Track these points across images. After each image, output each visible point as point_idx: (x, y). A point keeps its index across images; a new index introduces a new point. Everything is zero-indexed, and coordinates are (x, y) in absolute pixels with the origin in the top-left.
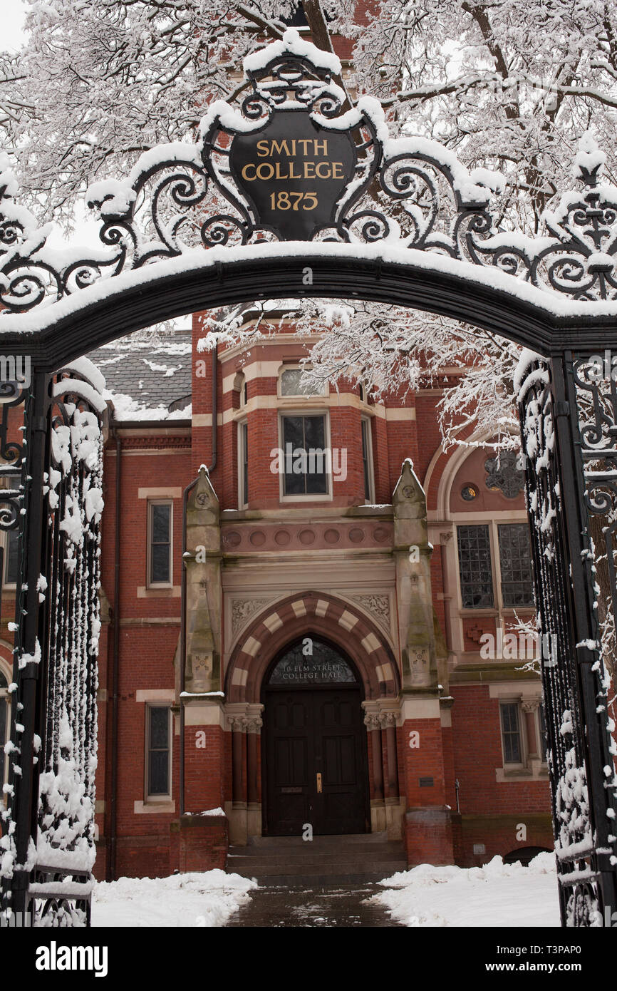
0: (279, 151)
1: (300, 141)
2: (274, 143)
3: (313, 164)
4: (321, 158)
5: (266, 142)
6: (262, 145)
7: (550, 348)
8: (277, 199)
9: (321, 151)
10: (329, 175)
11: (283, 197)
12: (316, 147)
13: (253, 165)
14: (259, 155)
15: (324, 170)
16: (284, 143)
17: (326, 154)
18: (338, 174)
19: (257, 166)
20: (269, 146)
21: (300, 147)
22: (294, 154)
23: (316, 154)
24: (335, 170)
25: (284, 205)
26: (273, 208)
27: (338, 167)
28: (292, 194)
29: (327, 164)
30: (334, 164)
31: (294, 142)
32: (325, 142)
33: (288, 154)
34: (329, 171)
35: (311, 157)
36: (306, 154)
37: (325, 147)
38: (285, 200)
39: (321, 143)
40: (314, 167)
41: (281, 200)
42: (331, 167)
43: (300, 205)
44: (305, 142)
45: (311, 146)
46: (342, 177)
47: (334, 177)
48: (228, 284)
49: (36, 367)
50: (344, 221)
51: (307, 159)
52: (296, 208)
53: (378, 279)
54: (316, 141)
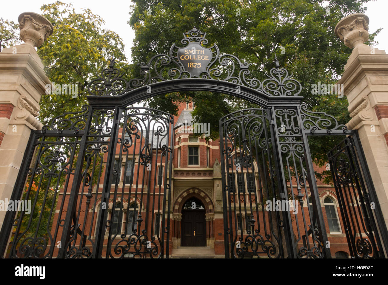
0: (191, 53)
2: (190, 50)
4: (202, 54)
6: (186, 51)
7: (267, 105)
8: (190, 65)
9: (202, 53)
11: (192, 64)
12: (201, 52)
13: (183, 56)
14: (185, 53)
15: (203, 58)
17: (204, 54)
18: (207, 59)
20: (188, 51)
23: (201, 53)
24: (206, 58)
25: (192, 66)
26: (189, 67)
28: (194, 63)
30: (206, 56)
32: (204, 51)
35: (200, 54)
36: (198, 53)
37: (204, 52)
38: (192, 65)
39: (202, 51)
40: (200, 57)
42: (205, 57)
43: (196, 66)
44: (198, 51)
45: (200, 52)
47: (206, 59)
48: (175, 86)
49: (118, 106)
50: (208, 71)
51: (198, 55)
52: (195, 67)
53: (218, 86)
54: (201, 51)
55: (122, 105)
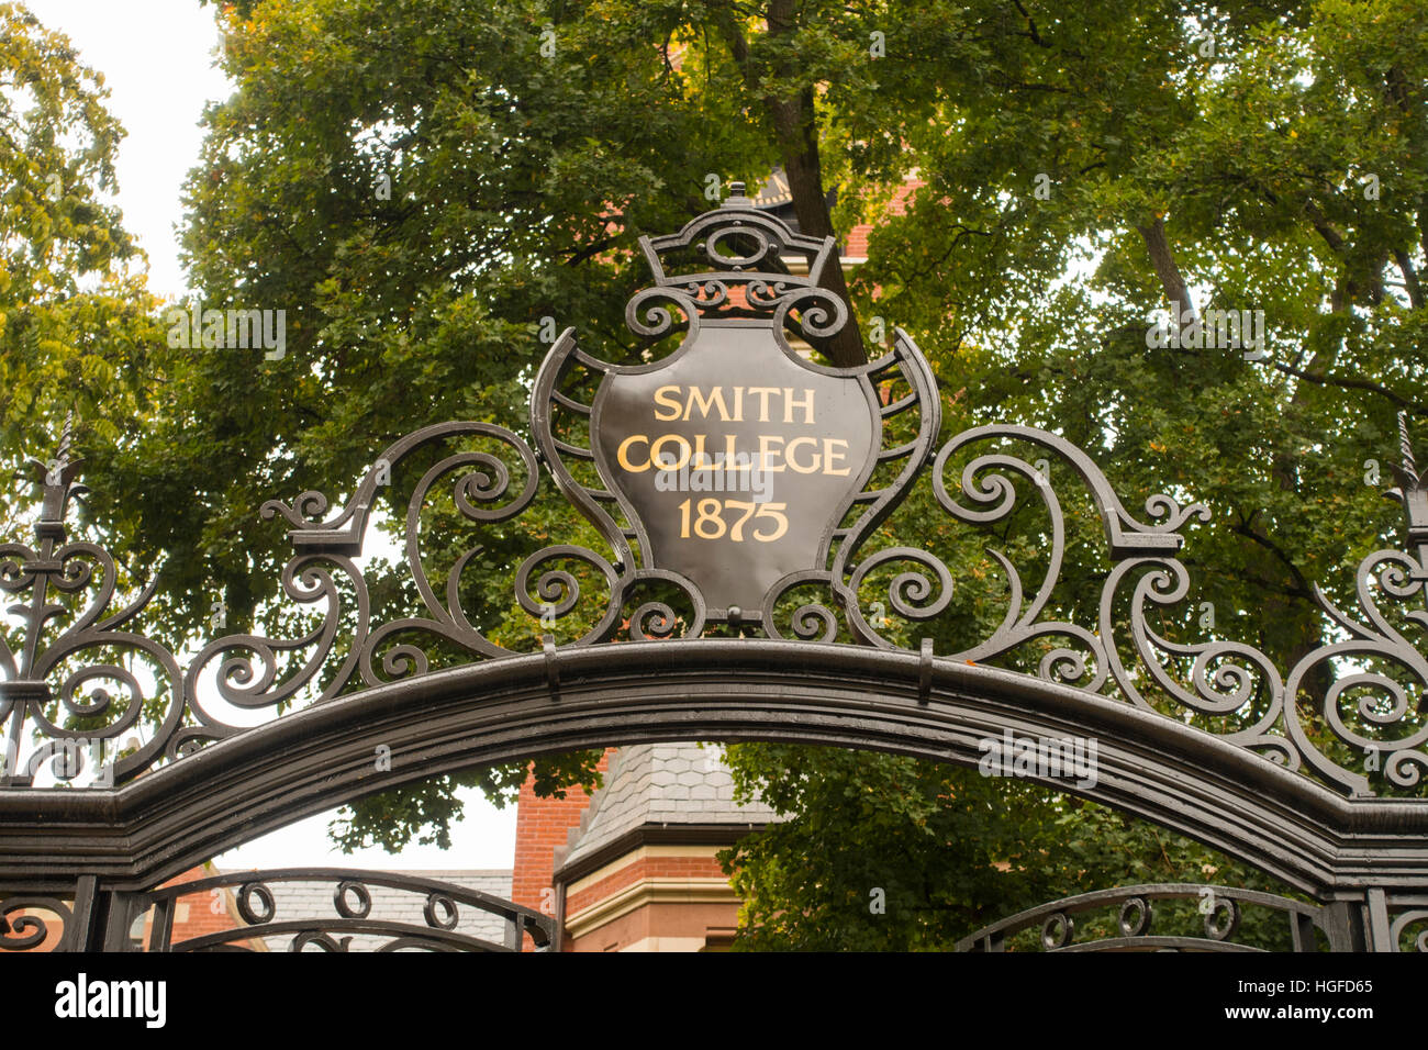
0: (705, 409)
1: (752, 390)
2: (695, 392)
3: (780, 440)
4: (799, 427)
5: (677, 389)
6: (667, 395)
7: (1331, 880)
8: (694, 515)
9: (799, 413)
10: (816, 465)
11: (710, 509)
12: (789, 404)
13: (644, 439)
14: (659, 416)
15: (804, 455)
16: (716, 393)
17: (810, 419)
18: (837, 464)
19: (652, 441)
20: (681, 399)
21: (751, 402)
22: (738, 417)
23: (788, 418)
24: (829, 456)
25: (710, 527)
26: (685, 533)
27: (836, 449)
28: (730, 504)
29: (813, 441)
30: (828, 443)
31: (738, 391)
32: (810, 394)
33: (725, 417)
34: (816, 458)
35: (775, 426)
36: (764, 417)
37: (809, 404)
38: (714, 518)
39: (800, 396)
40: (782, 448)
41: (704, 516)
42: (820, 450)
43: (746, 530)
44: (764, 392)
45: (776, 403)
46: (845, 472)
47: (828, 470)
48: (569, 701)
49: (101, 879)
50: (847, 571)
51: (767, 429)
52: (737, 535)
53: (923, 701)
54: (789, 392)
55: (135, 870)
